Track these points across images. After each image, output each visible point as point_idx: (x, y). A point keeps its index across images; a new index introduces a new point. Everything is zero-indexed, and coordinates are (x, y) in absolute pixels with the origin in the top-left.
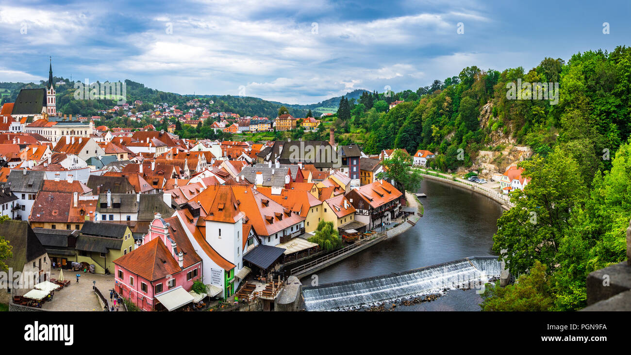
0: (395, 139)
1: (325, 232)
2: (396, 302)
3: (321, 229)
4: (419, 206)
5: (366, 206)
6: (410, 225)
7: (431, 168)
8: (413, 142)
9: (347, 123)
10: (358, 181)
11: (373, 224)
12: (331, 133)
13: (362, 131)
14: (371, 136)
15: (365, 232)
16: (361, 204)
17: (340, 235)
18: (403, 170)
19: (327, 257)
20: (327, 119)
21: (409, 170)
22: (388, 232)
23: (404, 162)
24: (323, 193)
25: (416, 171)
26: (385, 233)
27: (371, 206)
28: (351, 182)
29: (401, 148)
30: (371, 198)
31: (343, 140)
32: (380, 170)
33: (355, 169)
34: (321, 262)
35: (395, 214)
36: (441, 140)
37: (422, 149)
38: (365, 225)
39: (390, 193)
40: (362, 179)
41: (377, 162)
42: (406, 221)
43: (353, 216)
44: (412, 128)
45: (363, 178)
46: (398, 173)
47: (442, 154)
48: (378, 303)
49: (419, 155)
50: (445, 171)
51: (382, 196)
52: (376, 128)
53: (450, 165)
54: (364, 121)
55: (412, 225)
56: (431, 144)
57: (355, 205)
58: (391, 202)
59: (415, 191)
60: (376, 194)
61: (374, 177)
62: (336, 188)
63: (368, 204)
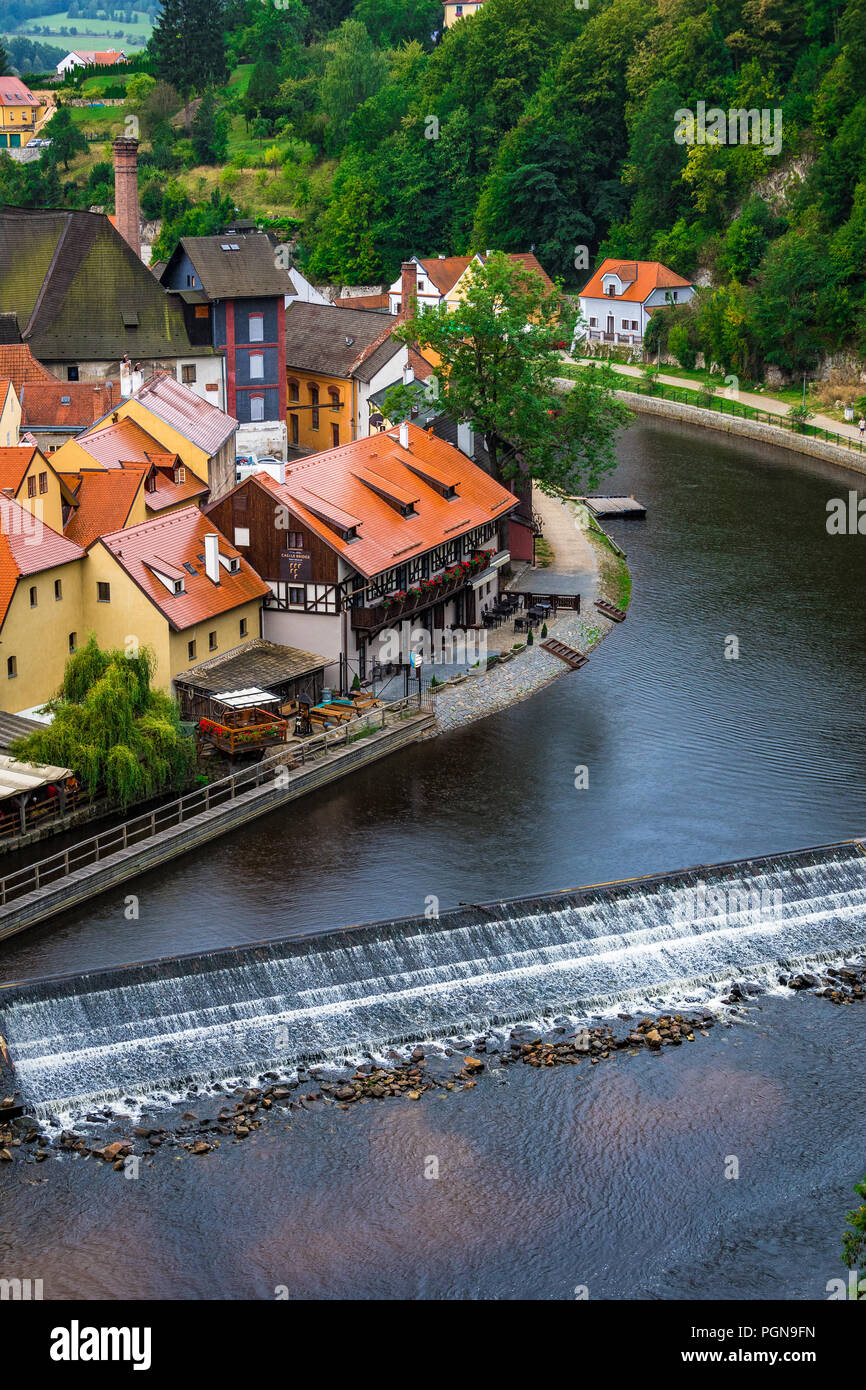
0: (474, 200)
1: (103, 706)
2: (482, 1047)
3: (86, 688)
4: (606, 565)
5: (322, 564)
6: (558, 666)
7: (671, 359)
8: (579, 216)
9: (205, 110)
10: (276, 433)
11: (362, 660)
12: (119, 164)
13: (290, 156)
14: (341, 182)
15: (319, 699)
16: (297, 558)
17: (185, 717)
18: (519, 367)
19: (119, 833)
20: (94, 86)
21: (556, 371)
22: (439, 699)
23: (527, 329)
24: (87, 499)
25: (590, 376)
26: (425, 705)
27: (348, 565)
28: (241, 439)
29: (509, 248)
30: (346, 521)
31: (187, 204)
32: (396, 369)
33: (257, 367)
34: (91, 860)
35: (480, 606)
36: (732, 205)
37: (626, 257)
38: (319, 663)
39: (449, 493)
40: (294, 418)
41: (377, 325)
42: (538, 641)
43: (252, 617)
44: (572, 135)
45: (305, 416)
46: (492, 388)
47: (735, 283)
48: (393, 1055)
49: (606, 289)
50: (752, 379)
51: (407, 510)
52: (371, 136)
53: (775, 344)
54: (302, 94)
55: (565, 666)
56: (677, 229)
57: (265, 557)
58: (457, 542)
59: (584, 483)
60: (370, 498)
61: (365, 411)
62: (155, 471)
63: (335, 556)
